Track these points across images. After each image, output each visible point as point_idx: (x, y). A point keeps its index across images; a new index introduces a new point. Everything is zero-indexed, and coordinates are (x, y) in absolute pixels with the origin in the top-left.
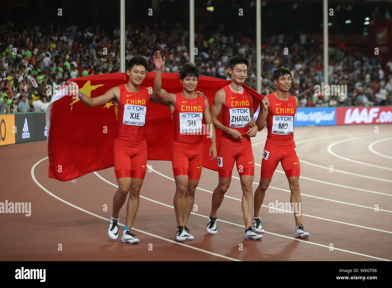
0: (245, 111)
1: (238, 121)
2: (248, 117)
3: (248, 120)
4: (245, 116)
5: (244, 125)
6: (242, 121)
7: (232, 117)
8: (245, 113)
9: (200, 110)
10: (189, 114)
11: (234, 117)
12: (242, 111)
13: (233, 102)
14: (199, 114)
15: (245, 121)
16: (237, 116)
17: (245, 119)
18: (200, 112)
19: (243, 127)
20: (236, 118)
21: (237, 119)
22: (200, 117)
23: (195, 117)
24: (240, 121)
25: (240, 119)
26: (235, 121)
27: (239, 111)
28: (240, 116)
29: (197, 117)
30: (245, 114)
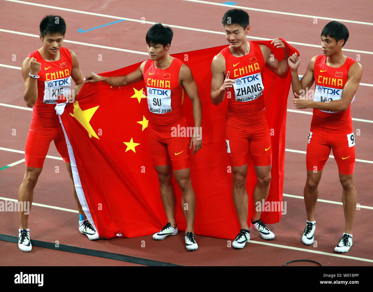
0: (253, 78)
1: (245, 94)
2: (260, 85)
3: (260, 89)
4: (255, 85)
5: (254, 97)
6: (251, 93)
7: (237, 90)
8: (254, 80)
9: (168, 86)
10: (155, 90)
11: (239, 90)
12: (250, 79)
13: (236, 71)
14: (166, 91)
15: (256, 91)
16: (245, 88)
17: (255, 88)
18: (168, 88)
19: (254, 99)
20: (243, 90)
21: (245, 91)
22: (167, 95)
23: (161, 94)
24: (249, 93)
25: (249, 90)
26: (243, 94)
27: (246, 80)
28: (248, 87)
29: (163, 95)
30: (255, 83)
